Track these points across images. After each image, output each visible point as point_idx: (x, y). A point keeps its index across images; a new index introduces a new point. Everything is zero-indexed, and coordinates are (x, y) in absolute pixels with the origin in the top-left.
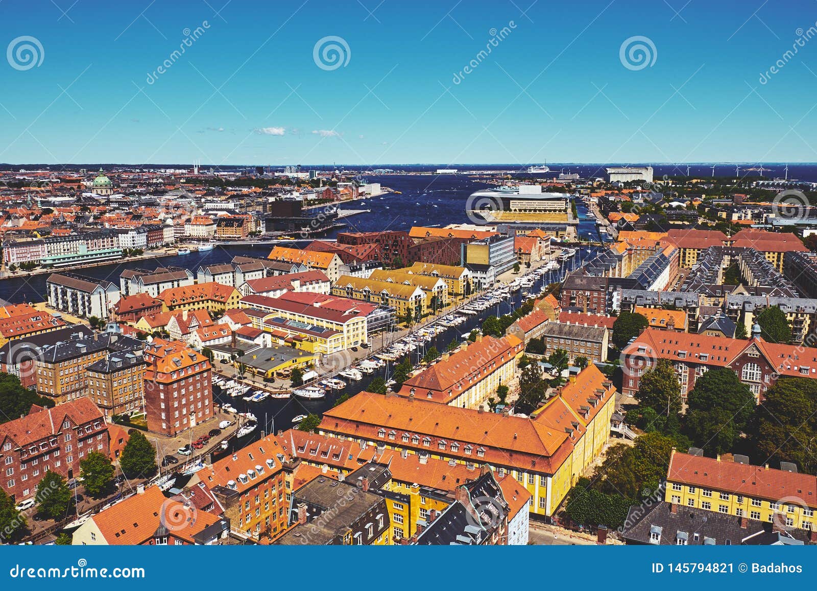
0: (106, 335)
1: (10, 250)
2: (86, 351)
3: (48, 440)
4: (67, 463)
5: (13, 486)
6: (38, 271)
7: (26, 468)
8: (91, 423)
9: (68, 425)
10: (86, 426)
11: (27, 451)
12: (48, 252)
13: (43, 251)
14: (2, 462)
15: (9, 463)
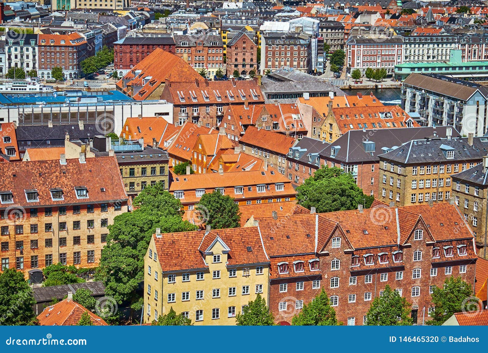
0: (486, 141)
1: (356, 49)
2: (453, 158)
3: (391, 251)
4: (412, 296)
5: (336, 305)
6: (388, 83)
7: (356, 284)
8: (454, 243)
9: (421, 236)
10: (445, 246)
11: (360, 259)
12: (406, 57)
13: (399, 56)
14: (327, 264)
15: (336, 269)
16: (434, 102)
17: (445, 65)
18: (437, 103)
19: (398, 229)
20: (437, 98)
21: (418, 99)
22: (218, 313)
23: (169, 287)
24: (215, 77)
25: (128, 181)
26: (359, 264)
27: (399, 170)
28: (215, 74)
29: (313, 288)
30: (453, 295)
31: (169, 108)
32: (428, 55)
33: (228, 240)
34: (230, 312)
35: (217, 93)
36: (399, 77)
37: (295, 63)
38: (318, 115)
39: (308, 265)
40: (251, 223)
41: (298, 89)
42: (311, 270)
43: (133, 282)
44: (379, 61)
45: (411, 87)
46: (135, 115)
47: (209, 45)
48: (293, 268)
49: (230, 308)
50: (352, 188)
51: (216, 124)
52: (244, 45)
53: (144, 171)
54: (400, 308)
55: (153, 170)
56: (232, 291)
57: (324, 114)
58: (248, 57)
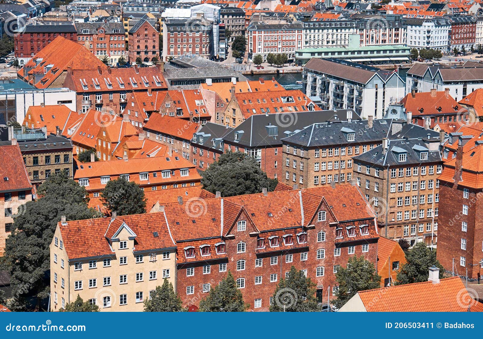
0: (385, 123)
1: (257, 34)
2: (354, 140)
3: (296, 232)
4: (317, 276)
5: (242, 287)
6: (288, 68)
7: (262, 266)
8: (356, 223)
9: (323, 218)
10: (348, 226)
11: (266, 241)
12: (306, 42)
13: (300, 41)
14: (233, 247)
15: (242, 252)
16: (334, 85)
17: (344, 49)
18: (337, 87)
19: (302, 211)
20: (337, 82)
21: (319, 83)
22: (125, 299)
23: (76, 275)
24: (118, 64)
25: (32, 170)
26: (265, 246)
27: (302, 153)
28: (117, 61)
29: (220, 272)
30: (356, 274)
31: (71, 95)
32: (328, 40)
33: (134, 226)
34: (138, 297)
35: (119, 80)
36: (300, 62)
37: (197, 50)
38: (221, 101)
39: (215, 248)
40: (157, 209)
41: (201, 74)
42: (217, 254)
43: (39, 271)
44: (280, 46)
45: (312, 72)
46: (38, 103)
47: (110, 33)
48: (200, 252)
49: (137, 294)
50: (256, 172)
51: (120, 112)
52: (146, 32)
53: (48, 159)
54: (305, 289)
55: (57, 158)
56: (139, 276)
57: (227, 100)
58: (150, 44)
